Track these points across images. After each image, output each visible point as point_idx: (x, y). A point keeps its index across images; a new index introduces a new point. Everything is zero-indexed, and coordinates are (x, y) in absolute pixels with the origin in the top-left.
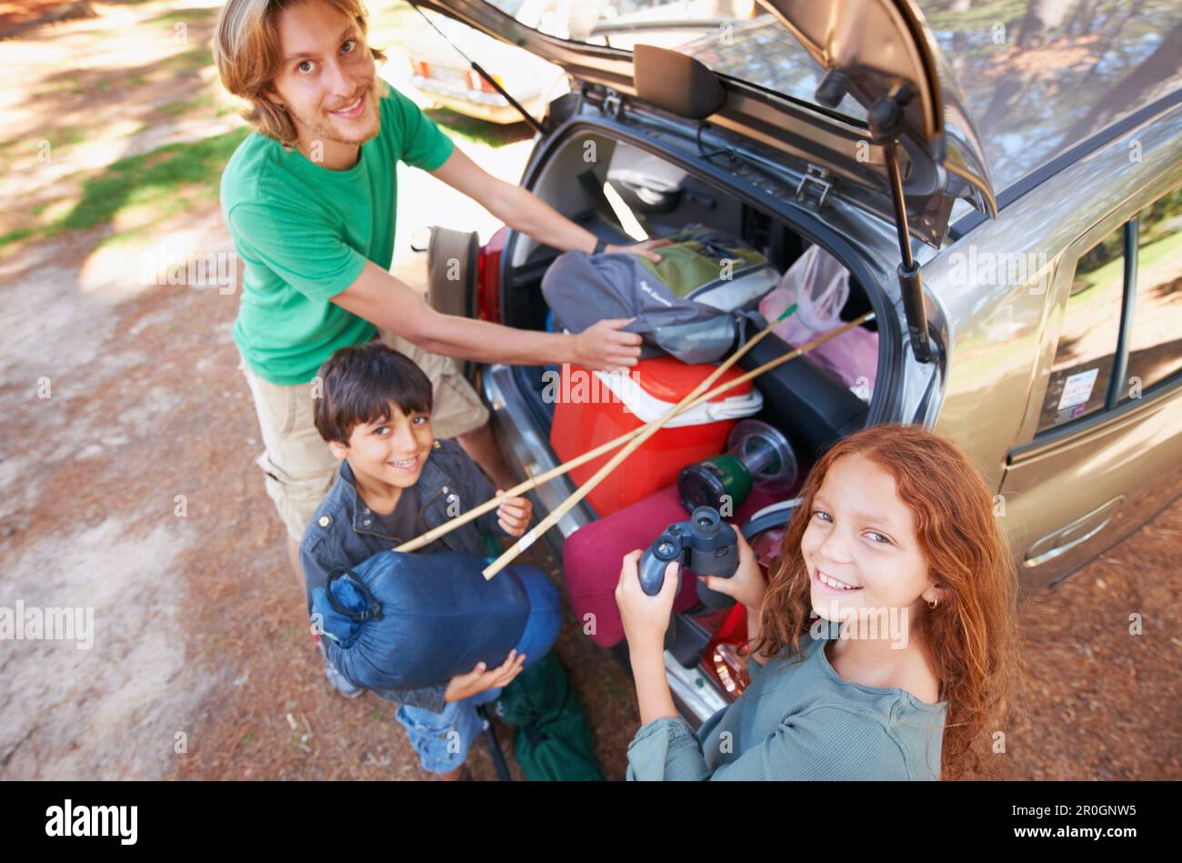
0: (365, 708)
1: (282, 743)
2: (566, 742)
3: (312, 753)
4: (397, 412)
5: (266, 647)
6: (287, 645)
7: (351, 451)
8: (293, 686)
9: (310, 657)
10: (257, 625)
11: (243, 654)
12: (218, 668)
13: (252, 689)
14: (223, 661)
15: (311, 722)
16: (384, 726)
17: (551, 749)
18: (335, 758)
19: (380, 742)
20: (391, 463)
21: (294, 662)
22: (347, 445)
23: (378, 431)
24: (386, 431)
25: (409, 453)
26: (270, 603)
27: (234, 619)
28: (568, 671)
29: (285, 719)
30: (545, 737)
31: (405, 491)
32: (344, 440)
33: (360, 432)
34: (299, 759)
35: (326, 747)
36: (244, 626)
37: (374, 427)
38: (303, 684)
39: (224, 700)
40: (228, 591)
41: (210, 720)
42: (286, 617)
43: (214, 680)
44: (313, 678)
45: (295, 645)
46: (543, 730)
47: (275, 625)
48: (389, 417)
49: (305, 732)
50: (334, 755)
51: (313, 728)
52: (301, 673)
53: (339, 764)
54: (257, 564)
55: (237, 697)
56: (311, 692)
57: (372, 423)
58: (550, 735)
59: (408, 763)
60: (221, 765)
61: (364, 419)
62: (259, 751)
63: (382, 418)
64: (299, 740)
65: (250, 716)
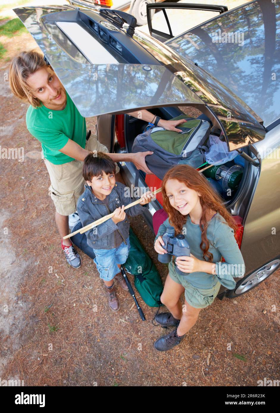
0: (82, 272)
1: (55, 283)
2: (152, 280)
3: (66, 285)
4: (104, 174)
5: (44, 252)
6: (51, 252)
7: (92, 184)
8: (56, 265)
9: (60, 255)
10: (39, 245)
11: (36, 254)
12: (28, 259)
13: (42, 266)
14: (30, 257)
15: (63, 276)
16: (89, 277)
17: (147, 282)
18: (74, 287)
19: (88, 282)
20: (103, 188)
21: (54, 257)
22: (91, 182)
23: (100, 179)
24: (102, 179)
25: (108, 186)
26: (43, 237)
27: (30, 243)
28: (152, 259)
29: (55, 275)
30: (145, 279)
31: (107, 196)
32: (90, 180)
33: (94, 179)
34: (62, 287)
35: (70, 284)
36: (35, 245)
37: (98, 177)
38: (59, 264)
39: (33, 270)
40: (26, 233)
41: (29, 276)
42: (49, 242)
43: (27, 263)
44: (62, 262)
45: (54, 252)
46: (144, 277)
47: (46, 245)
48: (102, 175)
49: (62, 279)
50: (73, 286)
51: (65, 278)
52: (58, 261)
53: (75, 289)
54: (35, 224)
55: (37, 269)
56: (62, 267)
57: (98, 176)
58: (147, 278)
59: (98, 288)
60: (36, 289)
61: (96, 175)
62: (47, 285)
63: (100, 175)
64: (61, 281)
65: (42, 275)
